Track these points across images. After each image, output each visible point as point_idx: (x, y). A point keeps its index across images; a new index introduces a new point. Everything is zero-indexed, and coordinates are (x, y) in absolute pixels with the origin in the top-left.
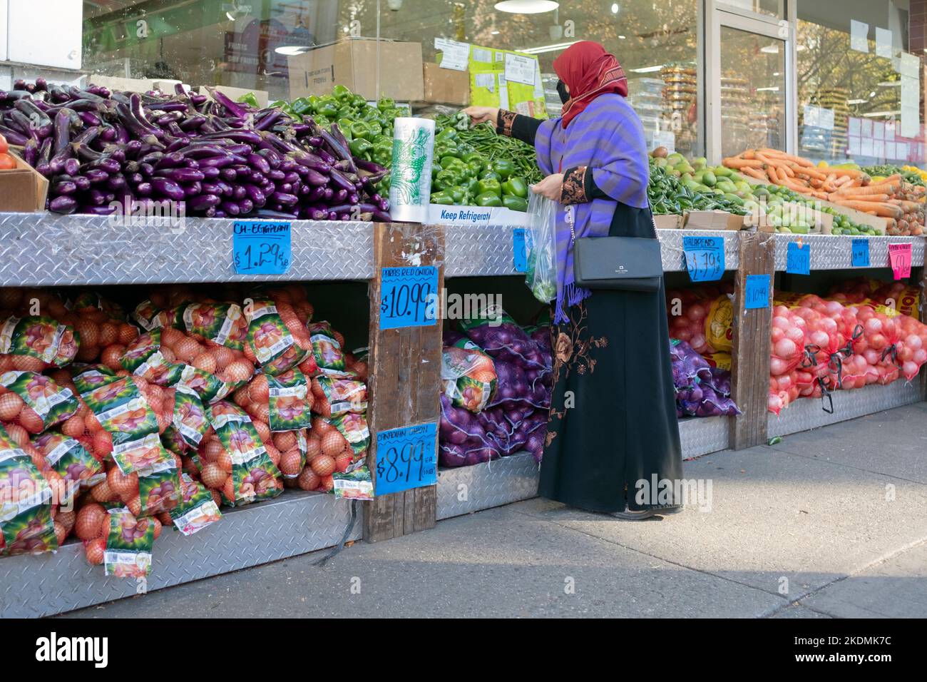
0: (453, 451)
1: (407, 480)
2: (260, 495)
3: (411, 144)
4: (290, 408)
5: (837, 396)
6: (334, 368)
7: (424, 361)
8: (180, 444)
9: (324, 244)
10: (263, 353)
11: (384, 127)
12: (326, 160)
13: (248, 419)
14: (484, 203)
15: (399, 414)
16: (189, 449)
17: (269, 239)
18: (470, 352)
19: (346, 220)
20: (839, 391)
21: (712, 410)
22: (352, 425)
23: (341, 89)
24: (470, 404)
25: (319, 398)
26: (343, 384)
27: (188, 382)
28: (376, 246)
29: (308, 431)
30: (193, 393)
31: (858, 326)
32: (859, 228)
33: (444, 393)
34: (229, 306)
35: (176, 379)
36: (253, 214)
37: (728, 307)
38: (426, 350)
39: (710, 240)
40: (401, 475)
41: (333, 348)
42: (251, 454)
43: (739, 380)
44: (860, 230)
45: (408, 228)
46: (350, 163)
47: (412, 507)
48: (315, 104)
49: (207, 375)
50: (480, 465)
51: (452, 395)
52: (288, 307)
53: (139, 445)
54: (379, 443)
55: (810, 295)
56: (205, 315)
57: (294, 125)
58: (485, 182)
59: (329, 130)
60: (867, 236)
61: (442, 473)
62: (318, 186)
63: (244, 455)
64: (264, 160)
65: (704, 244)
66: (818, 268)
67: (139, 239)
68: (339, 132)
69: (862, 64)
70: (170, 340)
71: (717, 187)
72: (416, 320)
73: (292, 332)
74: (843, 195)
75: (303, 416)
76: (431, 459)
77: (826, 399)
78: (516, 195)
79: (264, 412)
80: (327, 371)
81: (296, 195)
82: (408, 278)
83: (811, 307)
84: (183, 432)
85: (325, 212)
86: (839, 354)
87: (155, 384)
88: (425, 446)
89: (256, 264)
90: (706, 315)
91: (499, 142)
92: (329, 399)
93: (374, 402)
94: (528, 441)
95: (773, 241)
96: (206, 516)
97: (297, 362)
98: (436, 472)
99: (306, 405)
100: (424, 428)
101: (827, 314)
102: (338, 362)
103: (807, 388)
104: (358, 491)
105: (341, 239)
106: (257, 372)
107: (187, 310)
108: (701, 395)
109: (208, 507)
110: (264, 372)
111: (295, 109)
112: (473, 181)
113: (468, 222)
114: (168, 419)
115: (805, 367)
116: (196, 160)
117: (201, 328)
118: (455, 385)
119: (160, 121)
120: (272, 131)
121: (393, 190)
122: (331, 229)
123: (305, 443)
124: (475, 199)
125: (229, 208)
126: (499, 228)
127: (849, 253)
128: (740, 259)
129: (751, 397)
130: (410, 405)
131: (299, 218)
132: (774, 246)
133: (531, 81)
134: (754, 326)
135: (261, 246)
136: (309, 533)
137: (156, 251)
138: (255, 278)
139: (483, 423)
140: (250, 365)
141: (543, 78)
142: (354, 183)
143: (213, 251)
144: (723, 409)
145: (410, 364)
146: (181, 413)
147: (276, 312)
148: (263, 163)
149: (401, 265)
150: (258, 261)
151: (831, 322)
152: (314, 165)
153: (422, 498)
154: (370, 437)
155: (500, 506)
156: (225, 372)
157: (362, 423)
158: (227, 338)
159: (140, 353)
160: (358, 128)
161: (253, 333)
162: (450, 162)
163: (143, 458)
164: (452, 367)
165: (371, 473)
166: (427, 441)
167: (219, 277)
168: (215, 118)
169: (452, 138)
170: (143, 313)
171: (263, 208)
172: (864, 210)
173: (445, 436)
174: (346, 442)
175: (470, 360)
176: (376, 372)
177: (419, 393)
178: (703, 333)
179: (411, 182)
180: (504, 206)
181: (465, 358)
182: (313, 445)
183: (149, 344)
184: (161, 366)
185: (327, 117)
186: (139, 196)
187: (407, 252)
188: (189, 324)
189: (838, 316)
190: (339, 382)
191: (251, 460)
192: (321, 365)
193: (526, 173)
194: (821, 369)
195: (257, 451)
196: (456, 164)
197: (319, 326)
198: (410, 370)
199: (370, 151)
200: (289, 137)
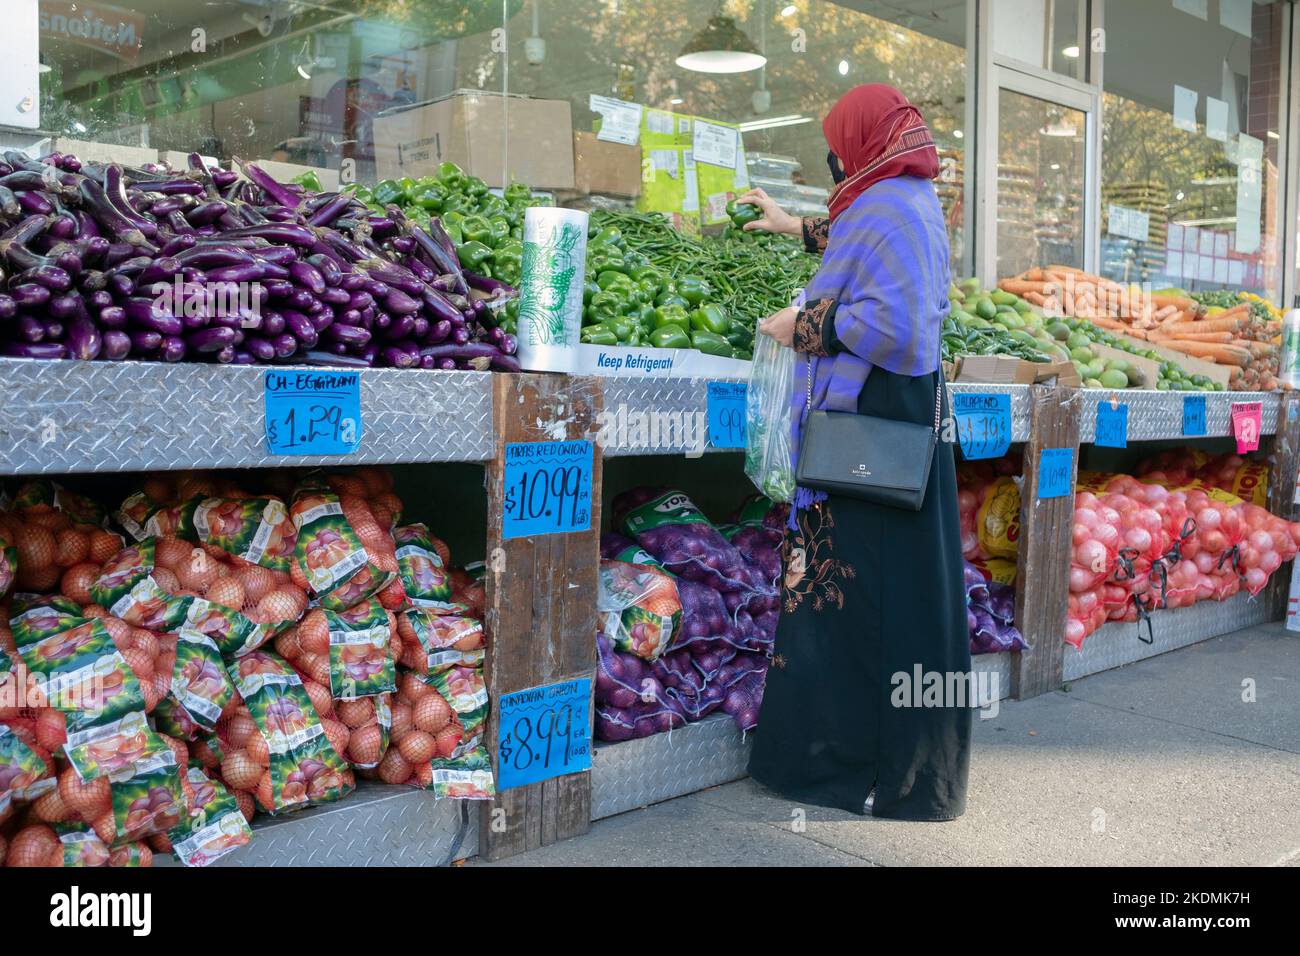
0: (615, 719)
1: (546, 765)
2: (315, 799)
3: (550, 249)
4: (364, 662)
5: (1158, 619)
6: (433, 597)
7: (571, 586)
8: (184, 723)
9: (413, 407)
10: (319, 576)
11: (512, 226)
12: (419, 274)
13: (297, 680)
14: (664, 344)
15: (534, 666)
16: (199, 732)
17: (325, 399)
18: (641, 568)
19: (449, 368)
20: (1160, 611)
21: (989, 644)
22: (461, 685)
23: (450, 168)
24: (641, 648)
25: (410, 644)
26: (447, 624)
27: (200, 624)
28: (497, 409)
29: (393, 695)
30: (207, 641)
31: (1188, 520)
32: (1192, 380)
33: (602, 632)
34: (266, 502)
35: (179, 620)
36: (300, 359)
37: (1010, 494)
38: (574, 569)
39: (991, 399)
40: (537, 757)
41: (432, 566)
42: (300, 736)
43: (1027, 601)
44: (1194, 384)
45: (546, 381)
46: (457, 278)
47: (553, 805)
48: (409, 191)
49: (229, 613)
50: (656, 737)
51: (614, 635)
52: (360, 504)
53: (112, 731)
54: (502, 711)
55: (1122, 476)
56: (227, 516)
57: (371, 220)
58: (664, 310)
59: (427, 229)
60: (1203, 392)
61: (599, 751)
62: (404, 314)
63: (289, 737)
64: (315, 273)
65: (982, 404)
66: (1137, 439)
67: (106, 398)
68: (442, 232)
69: (1163, 157)
70: (170, 556)
71: (996, 320)
72: (559, 524)
73: (364, 545)
74: (1167, 333)
75: (383, 675)
76: (582, 733)
77: (1143, 623)
78: (712, 331)
79: (323, 668)
80: (421, 602)
81: (367, 329)
82: (547, 458)
83: (1124, 493)
84: (189, 706)
85: (415, 355)
86: (1165, 561)
87: (146, 628)
88: (573, 714)
89: (303, 439)
90: (979, 505)
91: (685, 250)
92: (425, 646)
93: (495, 649)
94: (726, 698)
95: (1079, 400)
96: (227, 836)
97: (374, 590)
98: (590, 749)
99: (388, 656)
100: (572, 687)
101: (1147, 503)
102: (439, 587)
103: (1119, 608)
104: (471, 786)
105: (441, 399)
106: (312, 605)
107: (199, 509)
108: (975, 624)
109: (231, 822)
110: (323, 605)
111: (378, 197)
112: (647, 308)
113: (640, 372)
114: (163, 685)
115: (1118, 580)
116: (204, 270)
117: (222, 538)
118: (619, 620)
119: (155, 208)
120: (336, 228)
121: (523, 321)
122: (424, 383)
123: (389, 714)
124: (649, 338)
125: (257, 349)
126: (687, 381)
127: (1179, 416)
128: (1032, 426)
129: (1042, 625)
130: (551, 652)
131: (374, 364)
132: (1080, 406)
133: (730, 162)
134: (1049, 522)
135: (312, 409)
136: (395, 851)
137: (134, 419)
138: (303, 461)
139: (660, 674)
140: (299, 596)
141: (747, 159)
142: (463, 310)
143: (232, 419)
144: (1004, 643)
145: (551, 591)
146: (186, 676)
147: (341, 512)
148: (314, 277)
149: (536, 439)
150: (307, 435)
151: (1154, 515)
152: (398, 281)
153: (569, 790)
154: (489, 704)
155: (686, 795)
156: (259, 607)
157: (477, 681)
158: (264, 553)
159: (120, 579)
160: (472, 226)
161: (305, 545)
162: (612, 279)
163: (117, 753)
164: (615, 592)
165: (491, 758)
166: (576, 705)
167: (243, 461)
168: (244, 207)
169: (616, 244)
170: (132, 513)
171: (315, 349)
172: (1198, 355)
173: (604, 697)
174: (451, 713)
175: (641, 581)
176: (497, 604)
177: (564, 634)
178: (975, 530)
179: (551, 309)
180: (694, 347)
181: (635, 579)
182: (402, 715)
183: (135, 565)
184: (154, 600)
185: (427, 209)
186: (105, 328)
187: (545, 418)
188: (204, 531)
189: (1162, 506)
190: (441, 620)
191: (300, 746)
192: (412, 593)
193: (726, 297)
194: (1139, 583)
195: (309, 732)
196: (620, 283)
197: (410, 532)
198: (550, 599)
199: (489, 260)
200: (360, 236)
